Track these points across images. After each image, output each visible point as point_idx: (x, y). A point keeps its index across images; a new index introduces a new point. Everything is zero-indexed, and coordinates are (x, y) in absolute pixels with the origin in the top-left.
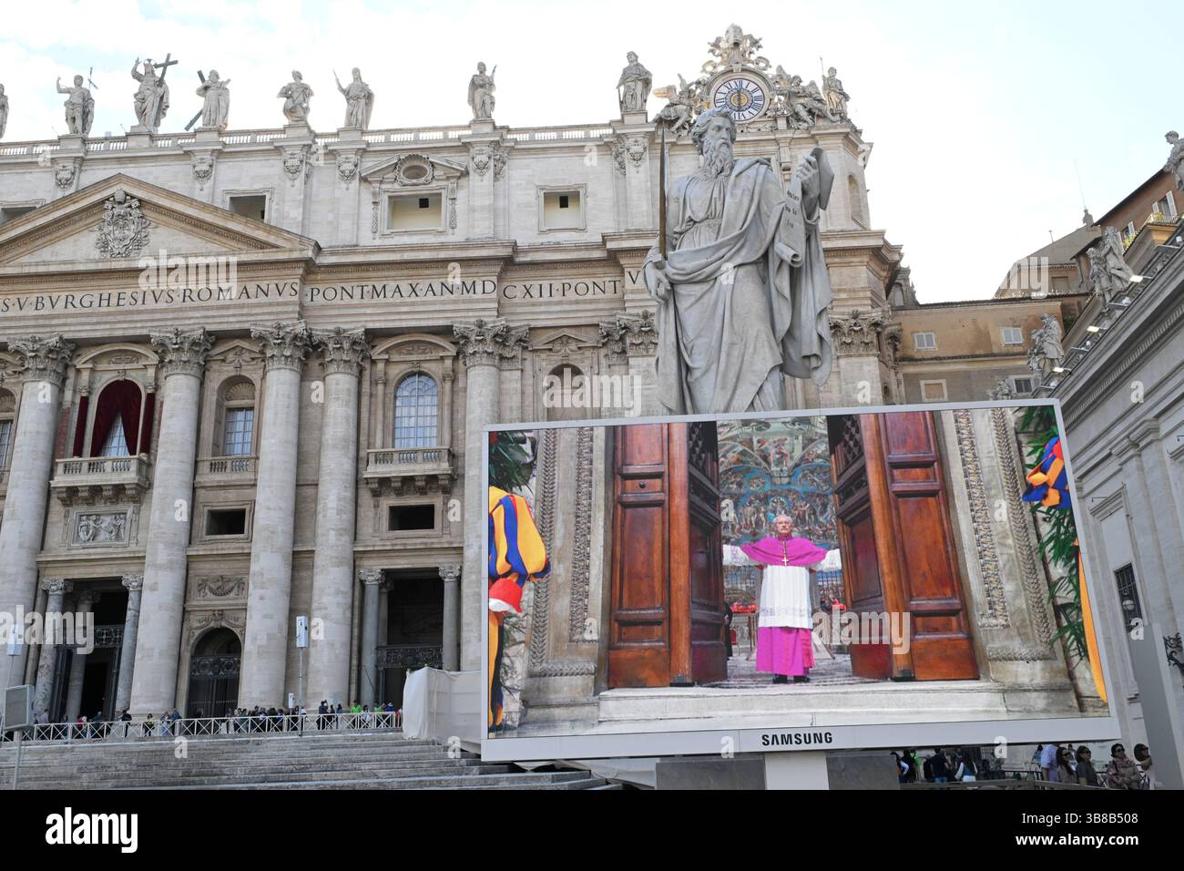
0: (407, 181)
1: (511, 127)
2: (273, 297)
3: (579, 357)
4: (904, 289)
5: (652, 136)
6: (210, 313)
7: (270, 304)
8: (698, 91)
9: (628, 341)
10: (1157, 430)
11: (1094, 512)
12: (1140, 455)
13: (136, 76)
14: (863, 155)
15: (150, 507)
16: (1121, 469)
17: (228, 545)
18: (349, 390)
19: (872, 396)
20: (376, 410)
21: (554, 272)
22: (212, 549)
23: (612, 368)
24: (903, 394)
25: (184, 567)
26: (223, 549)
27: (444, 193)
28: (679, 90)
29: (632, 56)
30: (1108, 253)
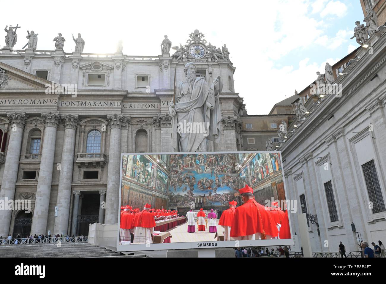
0: (94, 70)
1: (128, 55)
2: (49, 104)
3: (146, 127)
4: (243, 110)
5: (171, 61)
6: (27, 108)
7: (48, 106)
8: (185, 48)
9: (161, 123)
10: (312, 156)
11: (294, 179)
12: (307, 163)
13: (6, 30)
14: (233, 70)
15: (4, 169)
16: (302, 166)
17: (30, 182)
18: (72, 134)
19: (233, 142)
20: (81, 141)
21: (139, 101)
22: (24, 184)
23: (156, 130)
24: (242, 142)
25: (15, 189)
26: (28, 184)
27: (106, 74)
28: (179, 48)
29: (166, 37)
30: (300, 104)
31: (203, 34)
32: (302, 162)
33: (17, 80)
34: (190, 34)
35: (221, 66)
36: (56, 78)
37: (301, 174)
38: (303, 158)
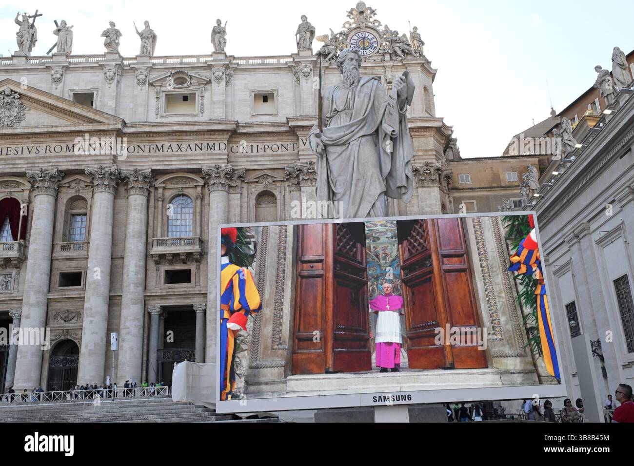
0: (176, 86)
1: (235, 56)
3: (274, 186)
4: (454, 150)
6: (61, 160)
8: (341, 38)
9: (301, 178)
10: (589, 228)
11: (555, 273)
12: (580, 242)
13: (18, 22)
14: (432, 75)
15: (26, 271)
16: (569, 250)
17: (71, 293)
18: (142, 204)
19: (436, 209)
20: (157, 216)
21: (260, 139)
22: (62, 295)
23: (292, 192)
24: (453, 208)
25: (46, 305)
26: (68, 295)
27: (197, 93)
28: (330, 37)
29: (304, 18)
30: (563, 132)
31: (373, 8)
32: (569, 241)
33: (41, 110)
34: (349, 10)
35: (408, 68)
36: (109, 105)
37: (568, 264)
38: (572, 234)
